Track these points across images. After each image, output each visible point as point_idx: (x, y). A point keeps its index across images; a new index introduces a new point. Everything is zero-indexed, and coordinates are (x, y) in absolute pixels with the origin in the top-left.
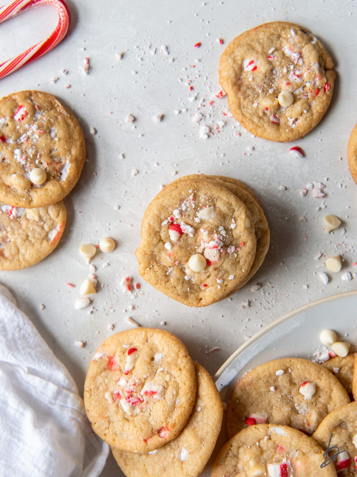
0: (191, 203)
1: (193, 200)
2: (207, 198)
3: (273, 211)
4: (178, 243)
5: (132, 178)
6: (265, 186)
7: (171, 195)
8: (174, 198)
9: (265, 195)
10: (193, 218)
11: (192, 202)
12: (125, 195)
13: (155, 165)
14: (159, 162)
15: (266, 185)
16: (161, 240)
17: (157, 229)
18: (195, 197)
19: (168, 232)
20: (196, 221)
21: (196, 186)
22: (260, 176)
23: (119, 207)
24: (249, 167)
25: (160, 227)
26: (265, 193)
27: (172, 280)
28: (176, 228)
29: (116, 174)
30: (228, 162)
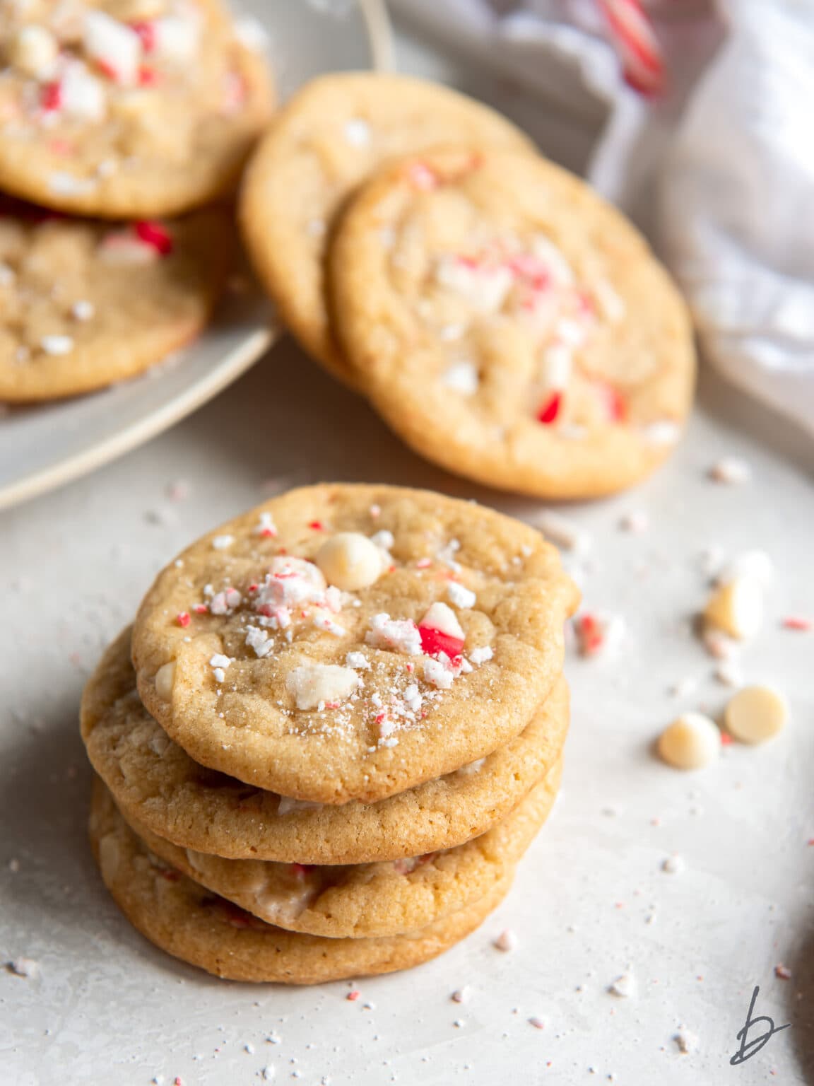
0: (386, 707)
1: (381, 717)
2: (325, 726)
3: (67, 889)
4: (424, 605)
5: (632, 967)
6: (94, 970)
7: (466, 733)
8: (456, 719)
9: (95, 940)
10: (374, 667)
11: (384, 711)
12: (652, 907)
13: (544, 1019)
14: (532, 1030)
15: (92, 977)
16: (492, 614)
17: (509, 641)
18: (372, 732)
19: (468, 635)
20: (362, 656)
21: (373, 770)
22: (113, 1004)
23: (665, 867)
24: (158, 1035)
25: (497, 645)
26: (95, 948)
27: (438, 528)
28: (440, 640)
29: (699, 978)
30: (246, 1049)
